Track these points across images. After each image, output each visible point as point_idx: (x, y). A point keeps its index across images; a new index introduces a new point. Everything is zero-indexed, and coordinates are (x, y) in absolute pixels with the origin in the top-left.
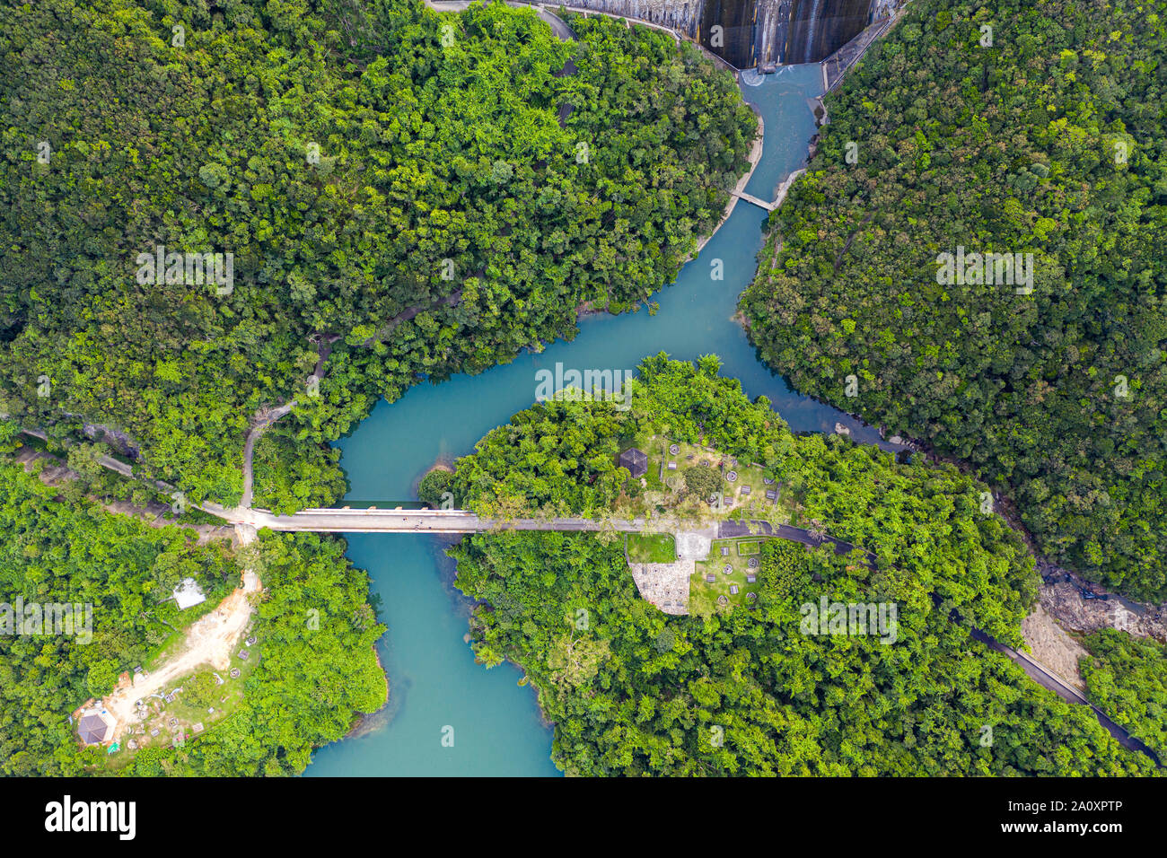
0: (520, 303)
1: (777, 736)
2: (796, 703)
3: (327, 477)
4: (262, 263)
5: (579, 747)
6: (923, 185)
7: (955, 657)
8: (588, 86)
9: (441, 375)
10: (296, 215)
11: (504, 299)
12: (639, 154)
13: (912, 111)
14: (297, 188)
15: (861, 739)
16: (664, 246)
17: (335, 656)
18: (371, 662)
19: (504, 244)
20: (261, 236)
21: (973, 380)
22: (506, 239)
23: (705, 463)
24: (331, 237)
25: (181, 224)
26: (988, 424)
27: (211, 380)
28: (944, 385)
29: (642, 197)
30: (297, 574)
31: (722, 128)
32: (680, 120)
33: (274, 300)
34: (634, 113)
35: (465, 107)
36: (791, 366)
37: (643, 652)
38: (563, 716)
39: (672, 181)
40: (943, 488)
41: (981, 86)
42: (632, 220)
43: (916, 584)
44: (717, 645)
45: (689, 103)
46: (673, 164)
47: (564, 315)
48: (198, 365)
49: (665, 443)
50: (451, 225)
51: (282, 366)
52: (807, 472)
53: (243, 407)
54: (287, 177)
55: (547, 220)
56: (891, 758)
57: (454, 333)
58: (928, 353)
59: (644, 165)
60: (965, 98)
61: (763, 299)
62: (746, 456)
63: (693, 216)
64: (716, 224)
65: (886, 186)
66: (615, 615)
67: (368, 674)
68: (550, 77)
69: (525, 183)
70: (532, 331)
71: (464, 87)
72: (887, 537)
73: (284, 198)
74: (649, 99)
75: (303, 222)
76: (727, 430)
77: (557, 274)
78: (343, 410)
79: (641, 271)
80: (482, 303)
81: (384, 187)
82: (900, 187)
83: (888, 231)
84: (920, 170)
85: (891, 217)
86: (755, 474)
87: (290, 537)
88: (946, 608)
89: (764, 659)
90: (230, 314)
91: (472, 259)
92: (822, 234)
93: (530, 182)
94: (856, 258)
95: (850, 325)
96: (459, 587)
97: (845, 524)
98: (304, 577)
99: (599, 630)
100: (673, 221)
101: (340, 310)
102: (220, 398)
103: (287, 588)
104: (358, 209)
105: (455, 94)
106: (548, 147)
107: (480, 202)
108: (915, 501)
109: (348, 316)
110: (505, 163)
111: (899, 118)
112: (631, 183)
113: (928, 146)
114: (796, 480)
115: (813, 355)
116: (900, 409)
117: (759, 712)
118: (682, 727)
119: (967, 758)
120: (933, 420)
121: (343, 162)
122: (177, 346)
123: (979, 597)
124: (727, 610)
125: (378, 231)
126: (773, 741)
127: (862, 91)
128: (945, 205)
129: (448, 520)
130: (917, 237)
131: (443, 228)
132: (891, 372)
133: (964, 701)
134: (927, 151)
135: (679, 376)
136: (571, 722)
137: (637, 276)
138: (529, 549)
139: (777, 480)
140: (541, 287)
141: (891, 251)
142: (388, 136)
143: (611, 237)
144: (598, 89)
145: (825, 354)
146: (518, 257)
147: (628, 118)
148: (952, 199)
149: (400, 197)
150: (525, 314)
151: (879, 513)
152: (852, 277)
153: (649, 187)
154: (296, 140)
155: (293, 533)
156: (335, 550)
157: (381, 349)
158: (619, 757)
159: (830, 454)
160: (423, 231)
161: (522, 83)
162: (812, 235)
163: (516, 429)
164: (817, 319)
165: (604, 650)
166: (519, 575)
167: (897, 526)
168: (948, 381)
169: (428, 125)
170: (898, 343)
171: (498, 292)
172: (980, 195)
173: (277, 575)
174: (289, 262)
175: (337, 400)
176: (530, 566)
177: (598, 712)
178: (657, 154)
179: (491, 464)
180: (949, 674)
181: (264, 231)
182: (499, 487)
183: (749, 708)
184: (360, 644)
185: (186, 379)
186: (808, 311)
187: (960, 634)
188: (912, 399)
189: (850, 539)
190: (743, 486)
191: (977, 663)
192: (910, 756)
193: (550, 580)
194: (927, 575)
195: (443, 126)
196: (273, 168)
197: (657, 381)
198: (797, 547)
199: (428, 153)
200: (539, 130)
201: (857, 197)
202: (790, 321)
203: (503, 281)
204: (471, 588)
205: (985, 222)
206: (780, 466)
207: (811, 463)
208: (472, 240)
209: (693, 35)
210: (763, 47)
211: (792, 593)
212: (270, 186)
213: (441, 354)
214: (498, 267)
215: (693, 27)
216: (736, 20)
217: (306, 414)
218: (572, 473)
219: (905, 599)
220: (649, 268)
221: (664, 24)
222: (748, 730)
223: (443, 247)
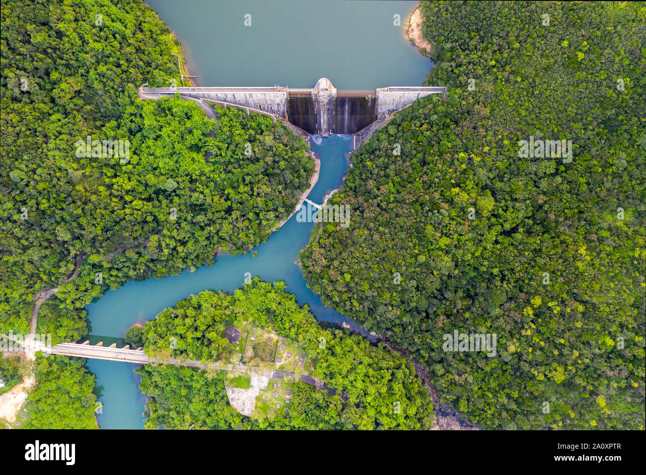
0: (180, 249)
3: (76, 326)
4: (43, 220)
6: (389, 211)
8: (221, 143)
9: (141, 278)
10: (61, 199)
11: (172, 247)
12: (248, 179)
13: (388, 171)
14: (61, 185)
16: (259, 224)
17: (71, 419)
18: (93, 422)
19: (173, 219)
20: (42, 207)
21: (408, 312)
23: (270, 339)
24: (79, 211)
26: (416, 334)
27: (15, 275)
28: (392, 314)
29: (248, 200)
30: (55, 376)
31: (292, 168)
32: (270, 163)
34: (246, 158)
35: (155, 150)
36: (319, 293)
39: (264, 193)
40: (387, 366)
41: (422, 163)
42: (242, 211)
43: (365, 416)
45: (275, 155)
46: (265, 184)
47: (206, 255)
48: (8, 268)
49: (250, 327)
50: (144, 209)
51: (53, 271)
52: (318, 351)
53: (32, 290)
54: (56, 180)
55: (196, 208)
57: (147, 260)
58: (385, 296)
59: (250, 184)
60: (413, 169)
61: (307, 257)
63: (275, 211)
64: (289, 215)
65: (371, 208)
66: (215, 413)
68: (202, 137)
69: (184, 190)
70: (189, 262)
71: (156, 139)
72: (354, 390)
73: (54, 190)
74: (254, 151)
75: (65, 202)
76: (283, 324)
77: (201, 235)
78: (87, 293)
79: (246, 236)
80: (159, 247)
81: (110, 187)
82: (378, 209)
83: (370, 231)
84: (389, 203)
85: (372, 225)
86: (294, 346)
87: (52, 358)
90: (26, 243)
91: (155, 226)
92: (338, 228)
93: (187, 190)
94: (354, 243)
95: (348, 277)
97: (333, 381)
98: (58, 378)
99: (207, 420)
100: (264, 213)
101: (84, 246)
102: (19, 285)
103: (48, 384)
104: (94, 198)
105: (150, 142)
106: (197, 173)
107: (161, 197)
108: (370, 373)
109: (88, 250)
110: (172, 182)
111: (382, 173)
112: (242, 194)
113: (393, 190)
114: (312, 354)
115: (329, 289)
116: (372, 321)
120: (388, 329)
121: (87, 174)
123: (398, 425)
124: (272, 417)
125: (105, 209)
127: (367, 156)
128: (398, 223)
129: (136, 356)
130: (383, 237)
131: (140, 210)
132: (366, 304)
134: (392, 193)
135: (263, 291)
137: (244, 238)
138: (175, 375)
139: (304, 353)
140: (193, 241)
141: (370, 242)
142: (112, 161)
143: (230, 219)
144: (226, 145)
145: (335, 290)
146: (180, 226)
147: (243, 160)
148: (401, 220)
149: (116, 193)
150: (184, 254)
151: (351, 377)
152: (352, 252)
153: (252, 195)
154: (62, 161)
155: (55, 355)
156: (76, 365)
157: (106, 265)
159: (333, 342)
160: (128, 211)
161: (187, 139)
162: (333, 229)
163: (175, 311)
164: (331, 272)
166: (169, 386)
167: (360, 384)
168: (394, 311)
169: (135, 157)
170: (371, 289)
171: (168, 243)
172: (414, 221)
173: (44, 377)
174: (58, 220)
175: (83, 288)
176: (174, 383)
178: (257, 179)
181: (44, 205)
182: (161, 343)
184: (86, 414)
186: (328, 267)
188: (378, 317)
189: (335, 389)
190: (288, 353)
193: (184, 392)
194: (372, 412)
195: (143, 158)
196: (50, 174)
197: (251, 293)
198: (310, 388)
199: (134, 171)
200: (194, 164)
201: (358, 211)
202: (319, 271)
203: (172, 237)
204: (146, 390)
205: (416, 235)
206: (305, 346)
207: (322, 346)
208: (155, 217)
209: (284, 117)
210: (322, 125)
211: (305, 412)
212: (47, 183)
213: (140, 269)
214: (169, 231)
215: (284, 113)
216: (306, 112)
217: (64, 296)
218: (198, 339)
219: (358, 424)
220: (252, 235)
221: (267, 111)
223: (139, 219)
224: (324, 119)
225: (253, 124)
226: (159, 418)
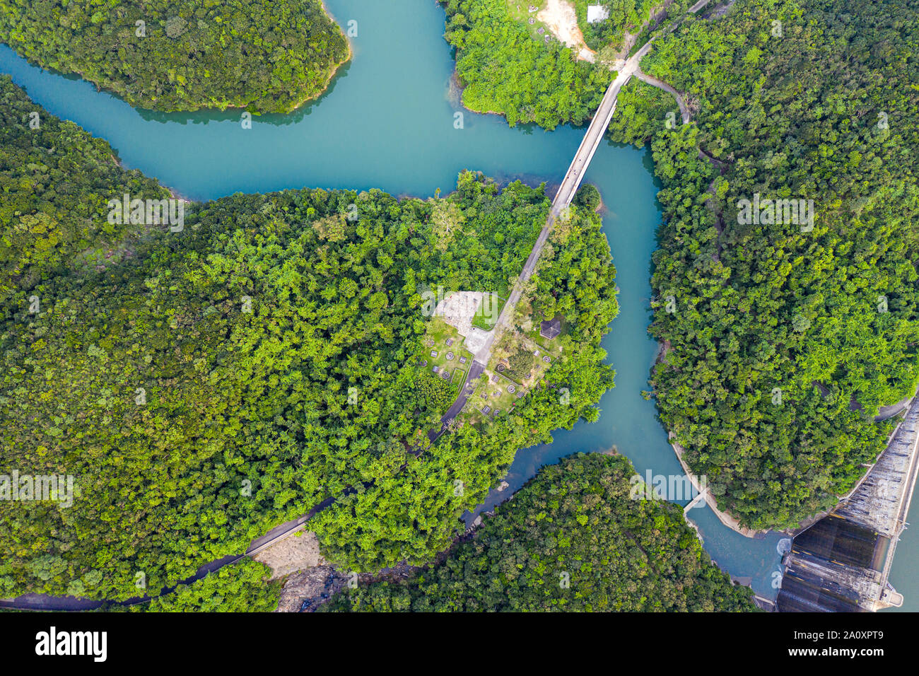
0: (695, 301)
1: (327, 335)
2: (343, 356)
3: (629, 131)
4: (803, 141)
5: (379, 208)
7: (322, 477)
8: (839, 411)
9: (663, 236)
10: (828, 175)
11: (704, 291)
12: (770, 429)
14: (849, 181)
15: (299, 387)
16: (691, 419)
17: (513, 85)
18: (494, 108)
19: (745, 307)
20: (823, 147)
21: (505, 590)
22: (748, 309)
23: (527, 376)
25: (854, 99)
26: (465, 588)
27: (733, 82)
28: (512, 565)
29: (737, 417)
30: (576, 85)
31: (763, 498)
32: (783, 469)
33: (768, 143)
34: (802, 437)
35: (858, 319)
36: (569, 468)
37: (422, 274)
38: (405, 206)
39: (740, 443)
40: (439, 529)
42: (722, 403)
43: (387, 473)
44: (403, 325)
45: (794, 481)
46: (751, 450)
47: (671, 330)
48: (747, 77)
49: (556, 354)
50: (776, 274)
51: (720, 130)
52: (494, 439)
53: (704, 95)
54: (859, 178)
55: (749, 343)
56: (276, 401)
57: (692, 251)
58: (541, 564)
59: (759, 430)
61: (625, 471)
62: (524, 403)
63: (705, 450)
64: (688, 464)
65: (675, 594)
66: (456, 267)
67: (488, 101)
68: (854, 389)
69: (784, 337)
71: (872, 325)
72: (426, 471)
73: (845, 171)
74: (809, 453)
75: (821, 177)
76: (544, 401)
77: (705, 336)
78: (670, 158)
79: (681, 395)
80: (708, 275)
81: (823, 241)
83: (642, 580)
85: (651, 586)
86: (506, 405)
87: (603, 90)
88: (360, 487)
89: (378, 352)
90: (773, 110)
91: (743, 281)
92: (657, 533)
93: (784, 342)
94: (629, 548)
95: (583, 520)
96: (516, 182)
97: (449, 446)
98: (572, 88)
99: (451, 253)
100: (709, 432)
101: (745, 180)
102: (717, 83)
103: (571, 74)
105: (869, 317)
106: (804, 365)
107: (783, 302)
108: (441, 503)
109: (738, 183)
110: (806, 328)
112: (751, 413)
114: (492, 429)
115: (571, 485)
116: (505, 529)
117: (349, 329)
118: (363, 275)
119: (249, 453)
120: (486, 549)
121: (854, 220)
122: (768, 67)
123: (354, 515)
124: (425, 341)
126: (325, 329)
129: (567, 191)
130: (629, 597)
132: (536, 533)
133: (290, 468)
135: (593, 389)
136: (398, 209)
137: (679, 391)
138: (525, 233)
139: (496, 417)
140: (699, 321)
141: (626, 574)
142: (859, 258)
143: (716, 383)
144: (832, 418)
145: (568, 494)
146: (729, 312)
147: (799, 433)
149: (812, 247)
151: (444, 473)
152: (616, 539)
153: (741, 426)
154: (883, 195)
155: (605, 93)
156: (578, 117)
157: (703, 198)
158: (364, 226)
159: (496, 464)
160: (780, 253)
161: (859, 367)
162: (659, 525)
163: (607, 263)
164: (597, 499)
165: (441, 246)
166: (511, 220)
167: (431, 480)
168: (514, 571)
169: (855, 289)
170: (557, 548)
171: (712, 288)
173: (582, 72)
174: (794, 160)
175: (680, 157)
176: (516, 229)
177: (398, 227)
178: (764, 442)
179: (594, 234)
180: (313, 467)
181: (825, 151)
182: (578, 231)
183: (354, 324)
184: (511, 105)
185: (742, 66)
186: (605, 497)
187: (336, 488)
188: (508, 541)
189: (437, 445)
190: (501, 393)
191: (312, 489)
192: (270, 415)
193: (499, 237)
194: (388, 485)
195: (850, 299)
196: (869, 172)
197: (596, 372)
198: (445, 408)
199: (834, 281)
200: (819, 364)
201: (673, 571)
202: (603, 480)
203: (718, 296)
204: (513, 188)
206: (506, 423)
207: (497, 446)
208: (758, 285)
209: (838, 512)
210: (807, 562)
211: (415, 389)
212: (857, 165)
213: (680, 236)
214: (729, 296)
215: (846, 514)
216: (837, 547)
217: (683, 131)
218: (565, 282)
219: (381, 459)
220: (679, 402)
221: (857, 492)
222: (341, 316)
223: (762, 263)
224: (820, 570)
225: (851, 467)
226: (472, 192)
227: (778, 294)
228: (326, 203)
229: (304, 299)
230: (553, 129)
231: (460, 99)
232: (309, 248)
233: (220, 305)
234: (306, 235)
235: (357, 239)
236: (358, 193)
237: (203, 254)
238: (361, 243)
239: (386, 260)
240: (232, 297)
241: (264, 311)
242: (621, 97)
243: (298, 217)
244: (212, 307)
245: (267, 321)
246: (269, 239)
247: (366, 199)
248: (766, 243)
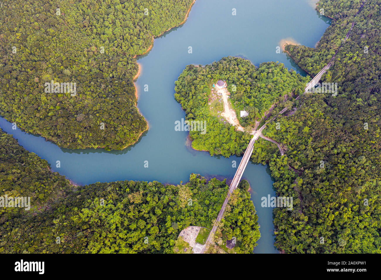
0: (294, 231)
1: (131, 246)
3: (259, 158)
4: (331, 163)
5: (157, 189)
10: (343, 177)
11: (297, 227)
14: (353, 179)
17: (212, 140)
18: (205, 149)
19: (316, 234)
20: (340, 165)
24: (334, 183)
25: (349, 146)
27: (300, 139)
30: (237, 140)
35: (367, 240)
37: (174, 218)
38: (168, 188)
44: (165, 242)
47: (284, 245)
48: (305, 138)
50: (328, 219)
51: (297, 158)
53: (289, 144)
54: (356, 178)
66: (189, 215)
67: (202, 146)
69: (336, 249)
70: (282, 233)
71: (374, 243)
73: (350, 175)
75: (341, 178)
77: (300, 248)
78: (277, 169)
80: (298, 219)
81: (346, 205)
87: (248, 142)
90: (317, 150)
91: (314, 222)
96: (214, 179)
99: (186, 209)
101: (309, 178)
102: (293, 140)
103: (235, 136)
104: (341, 194)
105: (372, 240)
107: (333, 232)
109: (306, 180)
117: (141, 243)
118: (148, 218)
121: (357, 196)
122: (313, 134)
124: (174, 249)
125: (331, 198)
126: (130, 243)
129: (235, 182)
131: (327, 217)
136: (165, 190)
138: (218, 200)
140: (297, 241)
142: (363, 212)
146: (309, 237)
149: (342, 207)
150: (290, 232)
154: (368, 185)
156: (239, 152)
157: (293, 185)
158: (150, 197)
160: (328, 210)
163: (254, 214)
165: (183, 205)
166: (212, 194)
169: (363, 227)
171: (300, 225)
174: (328, 170)
175: (281, 169)
176: (214, 198)
177: (164, 197)
179: (248, 201)
181: (341, 167)
182: (241, 199)
184: (211, 147)
185: (302, 133)
193: (207, 202)
195: (362, 231)
196: (361, 176)
199: (353, 223)
203: (303, 229)
204: (213, 181)
208: (320, 224)
212: (355, 173)
214: (309, 229)
217: (282, 158)
218: (236, 222)
222: (138, 237)
223: (321, 214)
226: (196, 182)
227: (330, 229)
228: (134, 187)
229: (122, 229)
230: (229, 157)
231: (191, 145)
232: (126, 206)
233: (84, 232)
234: (125, 201)
235: (147, 202)
236: (148, 183)
237: (80, 208)
238: (148, 204)
239: (159, 212)
240: (90, 228)
241: (104, 234)
242: (255, 145)
243: (122, 193)
244: (81, 232)
245: (105, 239)
246: (109, 202)
247: (151, 185)
248: (322, 206)
